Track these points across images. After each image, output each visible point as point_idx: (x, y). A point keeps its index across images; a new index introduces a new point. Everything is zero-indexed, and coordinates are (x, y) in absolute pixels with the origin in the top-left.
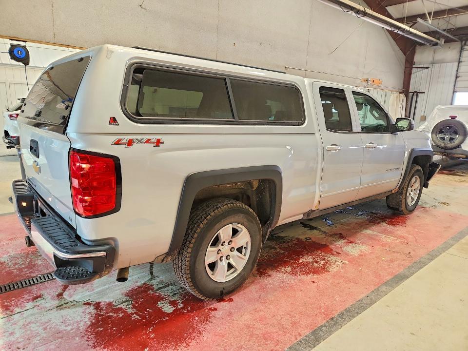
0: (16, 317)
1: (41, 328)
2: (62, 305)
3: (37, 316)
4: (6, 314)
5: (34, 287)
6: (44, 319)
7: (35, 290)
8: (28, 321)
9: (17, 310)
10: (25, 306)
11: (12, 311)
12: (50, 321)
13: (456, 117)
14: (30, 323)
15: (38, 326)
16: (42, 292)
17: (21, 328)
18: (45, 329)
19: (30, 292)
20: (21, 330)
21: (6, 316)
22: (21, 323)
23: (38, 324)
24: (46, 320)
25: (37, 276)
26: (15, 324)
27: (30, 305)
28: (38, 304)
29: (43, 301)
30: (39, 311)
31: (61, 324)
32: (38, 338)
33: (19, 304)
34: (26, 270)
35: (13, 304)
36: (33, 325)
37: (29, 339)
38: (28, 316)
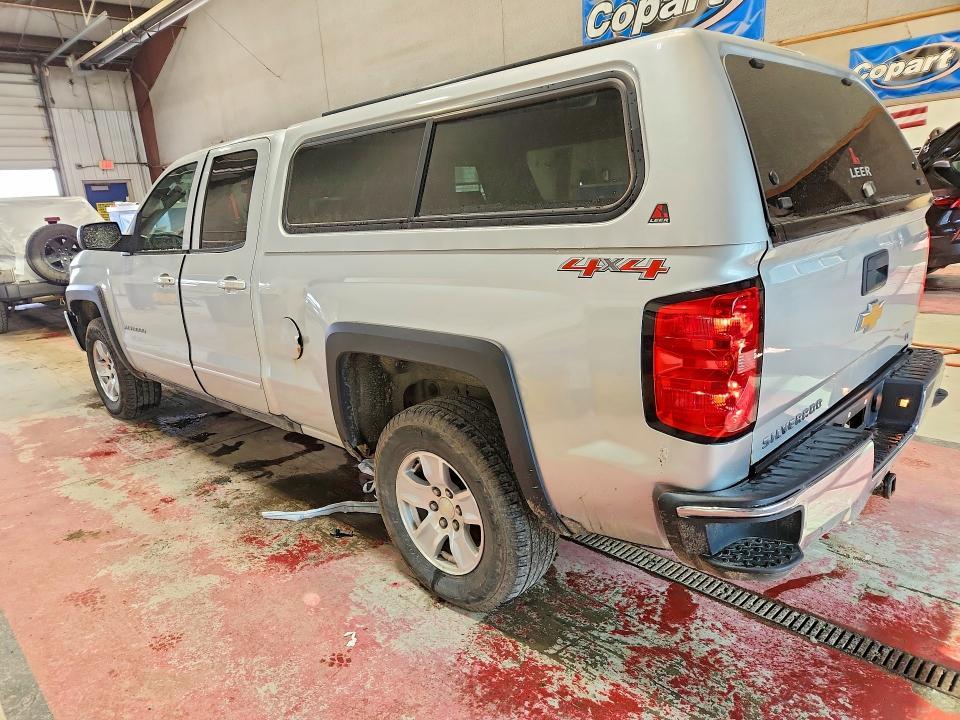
0: (940, 592)
1: (919, 552)
2: (855, 558)
3: (908, 571)
4: (952, 609)
5: (855, 624)
6: (903, 559)
7: (858, 616)
8: (927, 573)
9: (927, 602)
10: (910, 598)
11: (939, 606)
12: (898, 551)
13: (58, 219)
14: (928, 569)
15: (923, 557)
16: (855, 602)
17: (948, 571)
18: (918, 548)
19: (875, 619)
20: (950, 569)
21: (954, 606)
22: (941, 577)
23: (919, 559)
24: (904, 556)
25: (820, 644)
26: (950, 583)
27: (900, 596)
28: (885, 587)
29: (872, 585)
30: (896, 575)
31: (890, 539)
32: (937, 543)
33: (914, 611)
34: (819, 681)
35: (924, 620)
36: (928, 563)
37: (950, 551)
38: (922, 579)
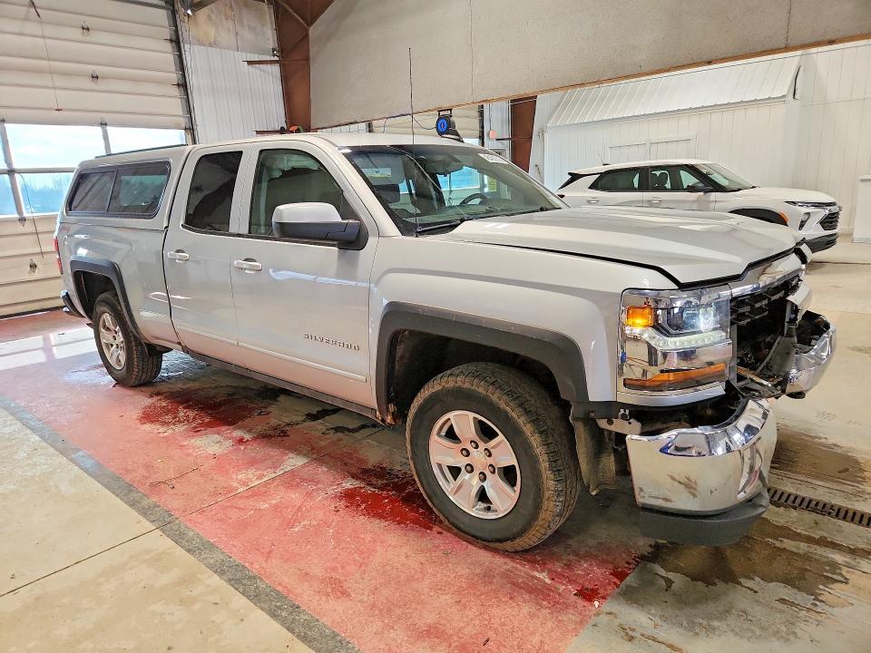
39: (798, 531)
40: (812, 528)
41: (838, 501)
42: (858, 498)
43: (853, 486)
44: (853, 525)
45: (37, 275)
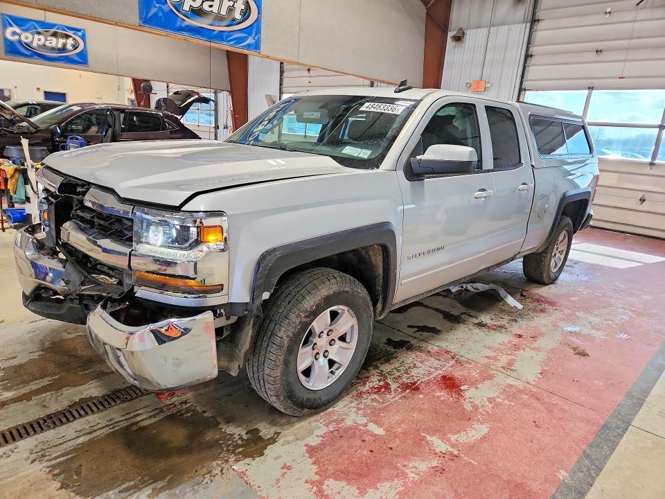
39: (48, 394)
40: (44, 401)
41: (50, 435)
42: (38, 450)
43: (53, 459)
44: (21, 423)
45: (645, 207)
